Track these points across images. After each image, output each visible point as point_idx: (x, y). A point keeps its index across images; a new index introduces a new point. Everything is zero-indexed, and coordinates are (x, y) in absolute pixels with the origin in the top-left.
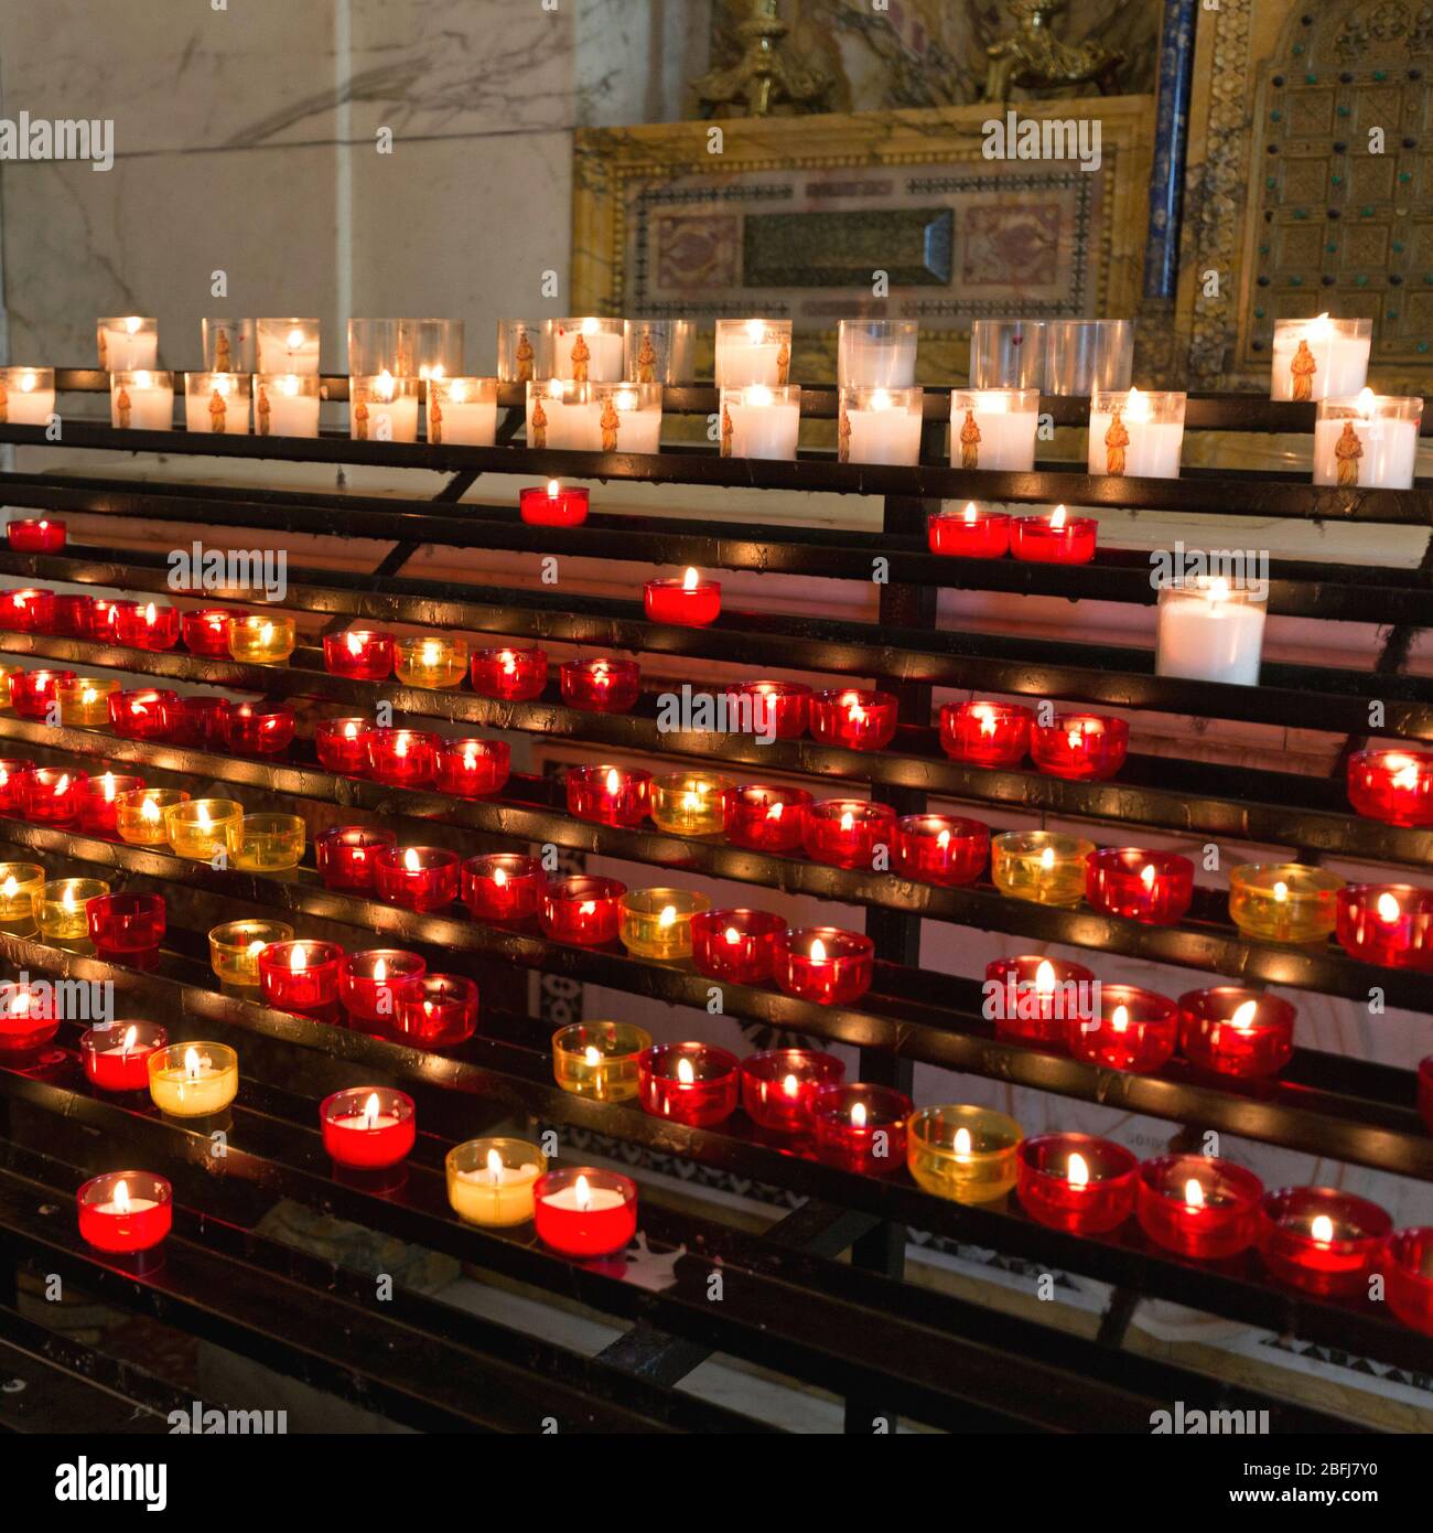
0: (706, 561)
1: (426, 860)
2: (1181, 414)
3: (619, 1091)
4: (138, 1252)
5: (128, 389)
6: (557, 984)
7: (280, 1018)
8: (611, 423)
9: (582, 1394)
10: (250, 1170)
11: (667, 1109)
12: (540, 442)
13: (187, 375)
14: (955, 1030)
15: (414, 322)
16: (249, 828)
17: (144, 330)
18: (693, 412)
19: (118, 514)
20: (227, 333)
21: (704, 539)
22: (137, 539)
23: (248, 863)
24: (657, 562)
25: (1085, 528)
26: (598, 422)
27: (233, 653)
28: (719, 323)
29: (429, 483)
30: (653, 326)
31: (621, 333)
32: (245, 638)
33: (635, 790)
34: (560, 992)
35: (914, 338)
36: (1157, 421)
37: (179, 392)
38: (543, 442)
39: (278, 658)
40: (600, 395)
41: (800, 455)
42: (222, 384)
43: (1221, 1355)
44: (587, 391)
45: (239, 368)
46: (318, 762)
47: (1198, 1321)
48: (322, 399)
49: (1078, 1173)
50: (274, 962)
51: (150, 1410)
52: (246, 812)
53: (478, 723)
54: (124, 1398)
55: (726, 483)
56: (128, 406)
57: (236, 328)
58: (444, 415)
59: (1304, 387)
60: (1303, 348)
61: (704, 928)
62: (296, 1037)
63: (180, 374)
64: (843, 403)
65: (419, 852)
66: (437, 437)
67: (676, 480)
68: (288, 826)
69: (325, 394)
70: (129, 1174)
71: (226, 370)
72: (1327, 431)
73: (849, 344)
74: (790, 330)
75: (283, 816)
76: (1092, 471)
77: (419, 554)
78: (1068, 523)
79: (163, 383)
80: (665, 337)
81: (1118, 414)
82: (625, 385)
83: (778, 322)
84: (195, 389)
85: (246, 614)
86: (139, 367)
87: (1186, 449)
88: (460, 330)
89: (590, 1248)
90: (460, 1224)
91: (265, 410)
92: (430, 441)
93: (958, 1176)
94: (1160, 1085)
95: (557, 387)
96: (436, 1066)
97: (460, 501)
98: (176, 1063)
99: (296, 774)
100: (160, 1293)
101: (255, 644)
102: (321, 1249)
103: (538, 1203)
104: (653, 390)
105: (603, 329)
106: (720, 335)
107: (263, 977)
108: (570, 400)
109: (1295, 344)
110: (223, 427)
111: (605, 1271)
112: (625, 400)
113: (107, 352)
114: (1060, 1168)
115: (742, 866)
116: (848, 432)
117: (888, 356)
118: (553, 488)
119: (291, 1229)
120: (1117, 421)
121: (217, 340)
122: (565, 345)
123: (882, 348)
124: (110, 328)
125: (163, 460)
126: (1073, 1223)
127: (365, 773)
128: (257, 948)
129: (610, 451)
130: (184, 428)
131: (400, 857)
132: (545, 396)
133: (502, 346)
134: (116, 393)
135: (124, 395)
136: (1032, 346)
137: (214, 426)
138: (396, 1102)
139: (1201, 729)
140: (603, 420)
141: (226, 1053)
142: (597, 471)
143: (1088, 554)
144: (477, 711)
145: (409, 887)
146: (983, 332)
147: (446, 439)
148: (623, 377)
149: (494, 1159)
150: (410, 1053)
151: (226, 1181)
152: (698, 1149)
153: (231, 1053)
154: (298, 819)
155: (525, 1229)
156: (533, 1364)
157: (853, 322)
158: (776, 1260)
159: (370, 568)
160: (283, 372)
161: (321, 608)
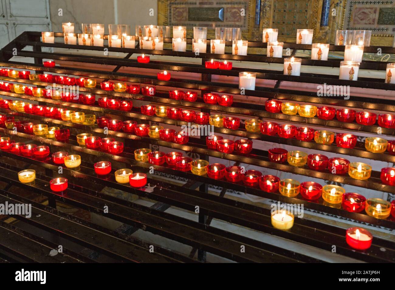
0: (168, 69)
1: (117, 122)
2: (247, 44)
3: (146, 160)
4: (61, 191)
5: (67, 36)
6: (154, 147)
7: (89, 151)
8: (154, 44)
9: (137, 210)
10: (82, 176)
11: (153, 163)
12: (142, 48)
13: (78, 34)
14: (201, 148)
15: (120, 25)
16: (86, 117)
17: (72, 25)
18: (169, 43)
19: (65, 60)
20: (87, 26)
21: (168, 65)
22: (72, 65)
23: (85, 123)
24: (161, 70)
25: (230, 64)
26: (152, 44)
27: (85, 86)
28: (173, 27)
29: (123, 55)
30: (163, 27)
31: (157, 28)
32: (87, 83)
33: (153, 109)
34: (155, 148)
35: (206, 30)
36: (243, 46)
37: (77, 37)
38: (143, 48)
39: (93, 87)
40: (152, 39)
41: (187, 51)
42: (86, 36)
43: (263, 204)
44: (150, 39)
45: (89, 33)
46: (99, 105)
47: (259, 199)
48: (104, 39)
49: (216, 169)
50: (88, 141)
51: (63, 218)
52: (85, 114)
53: (127, 98)
54: (59, 216)
55: (174, 56)
56: (67, 40)
57: (88, 25)
58: (125, 42)
59: (267, 40)
60: (267, 33)
61: (162, 132)
62: (91, 153)
63: (77, 34)
64: (193, 42)
65: (115, 121)
66: (124, 47)
67: (165, 55)
68: (92, 117)
69: (105, 38)
70: (60, 178)
71: (87, 33)
72: (269, 47)
73: (195, 31)
74: (186, 28)
75: (91, 115)
76: (233, 54)
77: (121, 68)
78: (228, 63)
79: (75, 36)
80: (165, 29)
81: (236, 44)
82: (158, 38)
83: (184, 27)
84: (80, 37)
85: (88, 79)
86: (70, 33)
87: (248, 51)
88: (130, 27)
89: (138, 186)
90: (118, 184)
91: (93, 41)
92: (123, 47)
93: (199, 171)
94: (232, 155)
95: (146, 38)
96: (116, 157)
97: (129, 59)
98: (70, 159)
99: (94, 107)
100: (64, 198)
101: (89, 84)
102: (112, 195)
103: (130, 179)
104: (162, 39)
105: (154, 27)
106: (174, 29)
107: (86, 144)
108: (148, 40)
109: (266, 32)
110: (85, 44)
111: (141, 190)
112: (157, 40)
113: (64, 29)
114: (213, 169)
115: (169, 122)
116: (194, 47)
117: (202, 34)
118: (143, 56)
119: (107, 192)
120: (236, 45)
121: (85, 28)
122: (147, 30)
123: (201, 32)
124: (65, 25)
125: (78, 51)
126: (216, 177)
127: (107, 107)
128: (85, 138)
129: (154, 50)
130: (78, 44)
131: (112, 122)
132: (143, 39)
133: (136, 30)
134: (65, 37)
135: (66, 38)
136: (225, 32)
137: (84, 44)
138: (108, 164)
139: (247, 98)
140: (153, 44)
141: (79, 157)
142: (151, 53)
143: (231, 68)
144: (127, 96)
145: (113, 127)
146: (217, 29)
147: (126, 47)
148: (158, 37)
149: (124, 172)
150: (111, 155)
151: (79, 179)
152: (158, 169)
153: (80, 156)
154: (94, 115)
155: (128, 184)
156: (129, 206)
157: (196, 27)
158: (170, 187)
159: (112, 71)
160: (97, 34)
161: (101, 78)
